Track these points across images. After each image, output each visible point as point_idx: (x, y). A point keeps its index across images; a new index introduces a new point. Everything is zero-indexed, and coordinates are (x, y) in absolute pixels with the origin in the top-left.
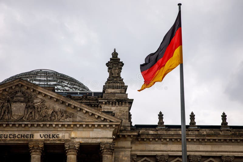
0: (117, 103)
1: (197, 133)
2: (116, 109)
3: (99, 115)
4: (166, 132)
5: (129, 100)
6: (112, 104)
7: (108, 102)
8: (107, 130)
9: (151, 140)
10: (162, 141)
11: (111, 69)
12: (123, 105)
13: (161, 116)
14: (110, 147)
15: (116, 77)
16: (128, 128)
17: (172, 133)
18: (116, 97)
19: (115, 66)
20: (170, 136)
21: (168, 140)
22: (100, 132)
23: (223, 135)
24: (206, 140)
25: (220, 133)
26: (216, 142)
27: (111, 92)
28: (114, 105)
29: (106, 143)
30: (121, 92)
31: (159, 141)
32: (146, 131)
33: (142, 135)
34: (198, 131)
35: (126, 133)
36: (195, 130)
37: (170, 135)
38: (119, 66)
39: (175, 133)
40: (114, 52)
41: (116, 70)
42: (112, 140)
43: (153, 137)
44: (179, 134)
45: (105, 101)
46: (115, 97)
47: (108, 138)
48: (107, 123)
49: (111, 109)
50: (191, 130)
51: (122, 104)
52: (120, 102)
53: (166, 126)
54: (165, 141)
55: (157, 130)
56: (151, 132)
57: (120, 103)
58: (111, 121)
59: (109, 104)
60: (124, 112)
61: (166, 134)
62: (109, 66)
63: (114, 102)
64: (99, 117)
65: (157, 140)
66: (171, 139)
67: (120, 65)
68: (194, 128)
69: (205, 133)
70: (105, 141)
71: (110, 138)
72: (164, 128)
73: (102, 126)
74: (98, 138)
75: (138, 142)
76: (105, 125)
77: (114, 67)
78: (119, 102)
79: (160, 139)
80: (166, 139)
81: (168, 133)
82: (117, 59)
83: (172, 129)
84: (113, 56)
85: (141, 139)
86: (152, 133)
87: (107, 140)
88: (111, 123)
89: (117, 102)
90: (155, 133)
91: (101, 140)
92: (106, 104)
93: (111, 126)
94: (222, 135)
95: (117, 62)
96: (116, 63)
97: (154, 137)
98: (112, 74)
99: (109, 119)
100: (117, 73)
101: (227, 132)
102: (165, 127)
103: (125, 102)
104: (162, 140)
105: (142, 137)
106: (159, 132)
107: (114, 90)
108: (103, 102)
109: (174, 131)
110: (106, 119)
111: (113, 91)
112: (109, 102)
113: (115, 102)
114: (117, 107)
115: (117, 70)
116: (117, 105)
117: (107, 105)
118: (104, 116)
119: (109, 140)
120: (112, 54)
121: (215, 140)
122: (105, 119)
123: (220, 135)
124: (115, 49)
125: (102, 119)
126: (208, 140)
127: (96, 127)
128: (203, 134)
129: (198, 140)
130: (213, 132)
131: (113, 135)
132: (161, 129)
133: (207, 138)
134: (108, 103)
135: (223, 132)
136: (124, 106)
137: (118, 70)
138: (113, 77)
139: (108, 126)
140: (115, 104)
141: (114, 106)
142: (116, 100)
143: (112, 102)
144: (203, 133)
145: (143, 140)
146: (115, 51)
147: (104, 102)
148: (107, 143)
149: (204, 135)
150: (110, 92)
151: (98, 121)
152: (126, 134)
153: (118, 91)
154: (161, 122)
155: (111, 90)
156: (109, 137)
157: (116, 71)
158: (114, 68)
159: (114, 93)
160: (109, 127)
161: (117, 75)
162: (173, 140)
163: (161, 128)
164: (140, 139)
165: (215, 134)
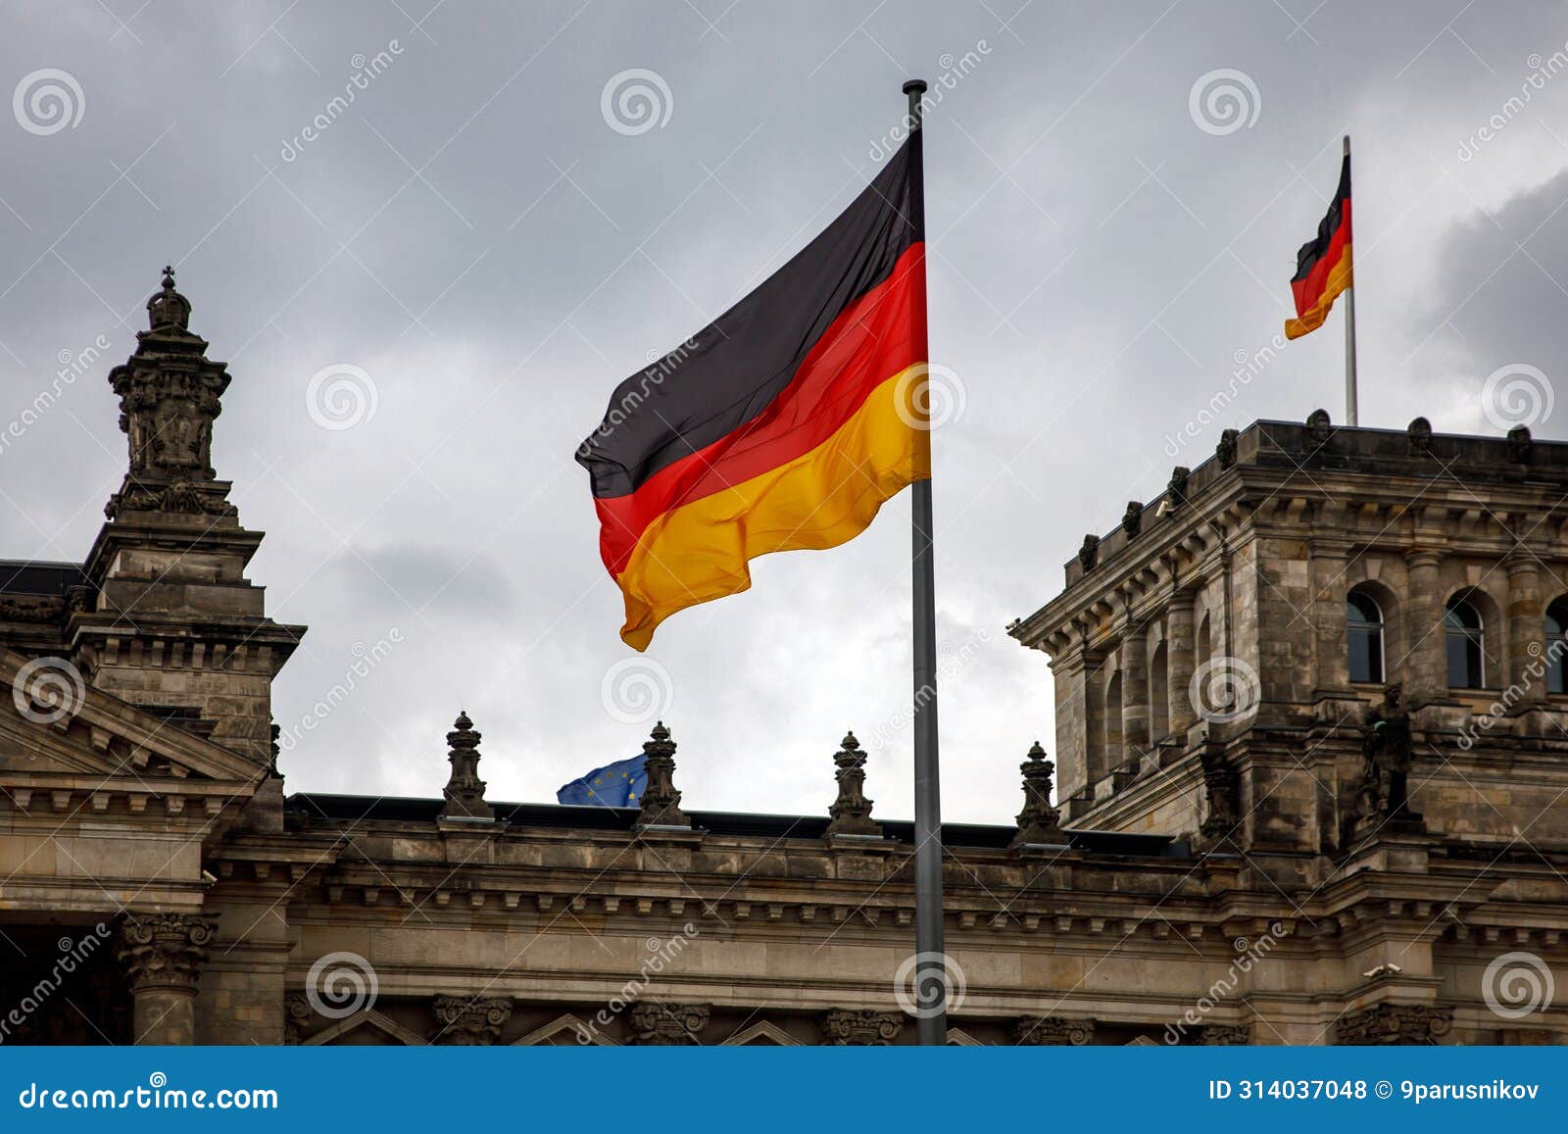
0: (200, 648)
1: (685, 860)
2: (191, 690)
3: (122, 731)
4: (497, 852)
5: (271, 628)
6: (166, 655)
7: (138, 637)
8: (167, 829)
9: (408, 897)
10: (476, 909)
11: (153, 408)
12: (236, 665)
13: (464, 743)
14: (189, 943)
15: (183, 466)
16: (267, 815)
17: (536, 856)
18: (187, 608)
19: (176, 390)
20: (525, 879)
21: (512, 902)
22: (123, 846)
23: (847, 881)
24: (743, 911)
25: (821, 868)
26: (803, 922)
27: (154, 571)
28: (176, 662)
29: (159, 916)
30: (218, 575)
31: (459, 907)
32: (372, 841)
33: (352, 866)
34: (695, 847)
35: (266, 848)
36: (677, 845)
37: (524, 871)
38: (204, 395)
39: (553, 861)
40: (161, 289)
41: (181, 417)
42: (198, 898)
43: (420, 884)
44: (579, 865)
45: (124, 631)
46: (182, 604)
47: (173, 886)
48: (174, 788)
49: (155, 687)
50: (654, 844)
51: (229, 657)
52: (220, 641)
53: (502, 810)
54: (492, 911)
55: (442, 837)
56: (405, 849)
57: (220, 648)
58: (194, 776)
59: (147, 652)
60: (240, 708)
61: (497, 866)
62: (136, 391)
63: (181, 639)
64: (119, 744)
65: (443, 898)
66: (530, 900)
67: (210, 389)
68: (671, 832)
69: (734, 864)
70: (158, 901)
71: (189, 887)
72: (485, 826)
73: (138, 804)
74: (109, 879)
75: (324, 911)
76: (158, 802)
77: (168, 396)
78: (210, 644)
79: (466, 896)
80: (500, 896)
81: (511, 858)
82: (186, 340)
83: (537, 834)
84: (156, 323)
85: (348, 888)
86: (411, 854)
87: (165, 896)
88: (196, 790)
89: (199, 641)
90: (431, 853)
91: (130, 896)
92: (125, 649)
93: (195, 804)
94: (836, 880)
95: (192, 368)
96: (184, 374)
97: (425, 880)
98: (159, 447)
99: (185, 760)
100: (190, 439)
101: (867, 863)
102: (493, 820)
103: (253, 646)
104: (478, 901)
105: (351, 881)
106: (455, 851)
107: (178, 559)
108: (106, 636)
109: (549, 849)
110: (166, 760)
111: (167, 562)
112: (148, 640)
113: (189, 643)
114: (198, 673)
115: (190, 420)
116: (197, 662)
117: (136, 658)
118: (149, 739)
119: (176, 897)
120: (151, 305)
121: (798, 908)
122: (156, 759)
123: (826, 879)
124: (168, 271)
125: (141, 758)
126: (756, 906)
127: (99, 813)
128: (720, 868)
129: (695, 906)
130: (782, 858)
131: (207, 863)
132: (471, 832)
133: (750, 896)
134: (137, 645)
135: (840, 864)
136: (243, 673)
137: (197, 422)
138: (164, 466)
139: (176, 806)
140: (187, 656)
141: (178, 670)
142: (197, 627)
143: (169, 642)
144: (724, 861)
145: (357, 895)
146: (169, 284)
147: (114, 636)
148: (168, 916)
149: (731, 877)
150: (148, 567)
151: (105, 769)
152: (261, 857)
153: (199, 564)
154: (465, 783)
155: (156, 557)
156: (177, 874)
157: (182, 425)
158: (168, 406)
159: (178, 581)
160: (180, 815)
161: (187, 458)
162: (545, 903)
163: (471, 825)
164: (336, 894)
165: (795, 870)
